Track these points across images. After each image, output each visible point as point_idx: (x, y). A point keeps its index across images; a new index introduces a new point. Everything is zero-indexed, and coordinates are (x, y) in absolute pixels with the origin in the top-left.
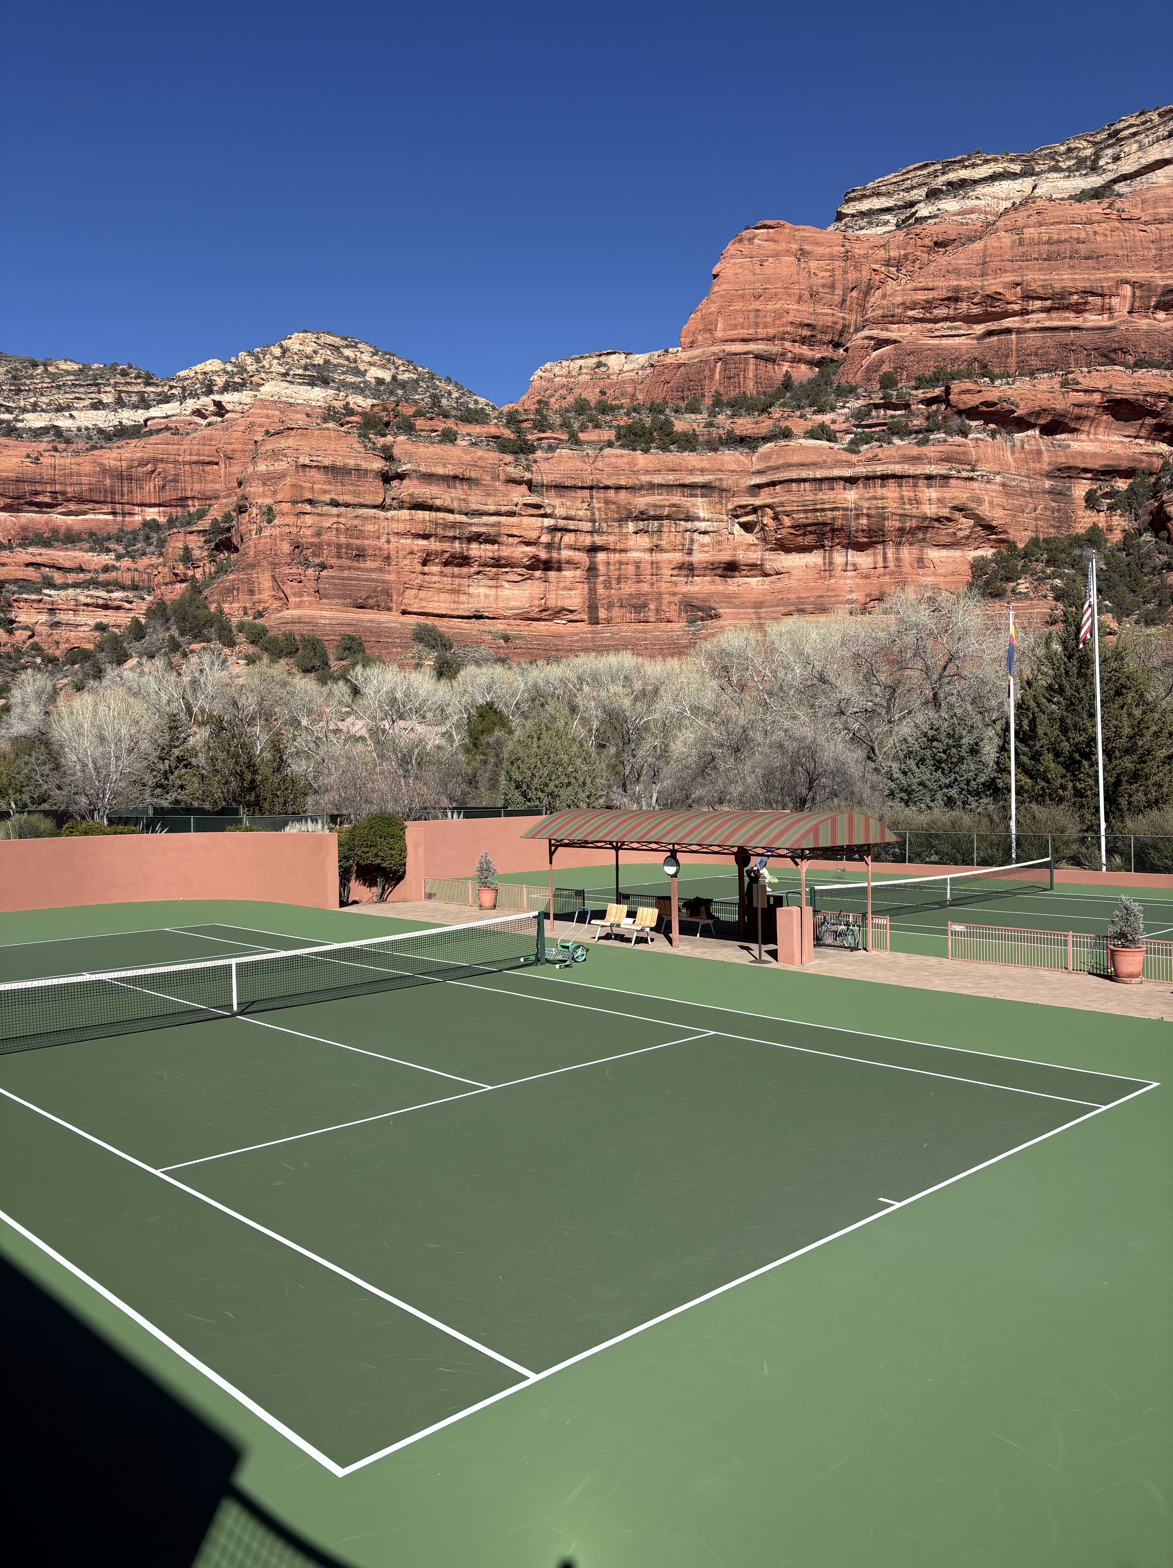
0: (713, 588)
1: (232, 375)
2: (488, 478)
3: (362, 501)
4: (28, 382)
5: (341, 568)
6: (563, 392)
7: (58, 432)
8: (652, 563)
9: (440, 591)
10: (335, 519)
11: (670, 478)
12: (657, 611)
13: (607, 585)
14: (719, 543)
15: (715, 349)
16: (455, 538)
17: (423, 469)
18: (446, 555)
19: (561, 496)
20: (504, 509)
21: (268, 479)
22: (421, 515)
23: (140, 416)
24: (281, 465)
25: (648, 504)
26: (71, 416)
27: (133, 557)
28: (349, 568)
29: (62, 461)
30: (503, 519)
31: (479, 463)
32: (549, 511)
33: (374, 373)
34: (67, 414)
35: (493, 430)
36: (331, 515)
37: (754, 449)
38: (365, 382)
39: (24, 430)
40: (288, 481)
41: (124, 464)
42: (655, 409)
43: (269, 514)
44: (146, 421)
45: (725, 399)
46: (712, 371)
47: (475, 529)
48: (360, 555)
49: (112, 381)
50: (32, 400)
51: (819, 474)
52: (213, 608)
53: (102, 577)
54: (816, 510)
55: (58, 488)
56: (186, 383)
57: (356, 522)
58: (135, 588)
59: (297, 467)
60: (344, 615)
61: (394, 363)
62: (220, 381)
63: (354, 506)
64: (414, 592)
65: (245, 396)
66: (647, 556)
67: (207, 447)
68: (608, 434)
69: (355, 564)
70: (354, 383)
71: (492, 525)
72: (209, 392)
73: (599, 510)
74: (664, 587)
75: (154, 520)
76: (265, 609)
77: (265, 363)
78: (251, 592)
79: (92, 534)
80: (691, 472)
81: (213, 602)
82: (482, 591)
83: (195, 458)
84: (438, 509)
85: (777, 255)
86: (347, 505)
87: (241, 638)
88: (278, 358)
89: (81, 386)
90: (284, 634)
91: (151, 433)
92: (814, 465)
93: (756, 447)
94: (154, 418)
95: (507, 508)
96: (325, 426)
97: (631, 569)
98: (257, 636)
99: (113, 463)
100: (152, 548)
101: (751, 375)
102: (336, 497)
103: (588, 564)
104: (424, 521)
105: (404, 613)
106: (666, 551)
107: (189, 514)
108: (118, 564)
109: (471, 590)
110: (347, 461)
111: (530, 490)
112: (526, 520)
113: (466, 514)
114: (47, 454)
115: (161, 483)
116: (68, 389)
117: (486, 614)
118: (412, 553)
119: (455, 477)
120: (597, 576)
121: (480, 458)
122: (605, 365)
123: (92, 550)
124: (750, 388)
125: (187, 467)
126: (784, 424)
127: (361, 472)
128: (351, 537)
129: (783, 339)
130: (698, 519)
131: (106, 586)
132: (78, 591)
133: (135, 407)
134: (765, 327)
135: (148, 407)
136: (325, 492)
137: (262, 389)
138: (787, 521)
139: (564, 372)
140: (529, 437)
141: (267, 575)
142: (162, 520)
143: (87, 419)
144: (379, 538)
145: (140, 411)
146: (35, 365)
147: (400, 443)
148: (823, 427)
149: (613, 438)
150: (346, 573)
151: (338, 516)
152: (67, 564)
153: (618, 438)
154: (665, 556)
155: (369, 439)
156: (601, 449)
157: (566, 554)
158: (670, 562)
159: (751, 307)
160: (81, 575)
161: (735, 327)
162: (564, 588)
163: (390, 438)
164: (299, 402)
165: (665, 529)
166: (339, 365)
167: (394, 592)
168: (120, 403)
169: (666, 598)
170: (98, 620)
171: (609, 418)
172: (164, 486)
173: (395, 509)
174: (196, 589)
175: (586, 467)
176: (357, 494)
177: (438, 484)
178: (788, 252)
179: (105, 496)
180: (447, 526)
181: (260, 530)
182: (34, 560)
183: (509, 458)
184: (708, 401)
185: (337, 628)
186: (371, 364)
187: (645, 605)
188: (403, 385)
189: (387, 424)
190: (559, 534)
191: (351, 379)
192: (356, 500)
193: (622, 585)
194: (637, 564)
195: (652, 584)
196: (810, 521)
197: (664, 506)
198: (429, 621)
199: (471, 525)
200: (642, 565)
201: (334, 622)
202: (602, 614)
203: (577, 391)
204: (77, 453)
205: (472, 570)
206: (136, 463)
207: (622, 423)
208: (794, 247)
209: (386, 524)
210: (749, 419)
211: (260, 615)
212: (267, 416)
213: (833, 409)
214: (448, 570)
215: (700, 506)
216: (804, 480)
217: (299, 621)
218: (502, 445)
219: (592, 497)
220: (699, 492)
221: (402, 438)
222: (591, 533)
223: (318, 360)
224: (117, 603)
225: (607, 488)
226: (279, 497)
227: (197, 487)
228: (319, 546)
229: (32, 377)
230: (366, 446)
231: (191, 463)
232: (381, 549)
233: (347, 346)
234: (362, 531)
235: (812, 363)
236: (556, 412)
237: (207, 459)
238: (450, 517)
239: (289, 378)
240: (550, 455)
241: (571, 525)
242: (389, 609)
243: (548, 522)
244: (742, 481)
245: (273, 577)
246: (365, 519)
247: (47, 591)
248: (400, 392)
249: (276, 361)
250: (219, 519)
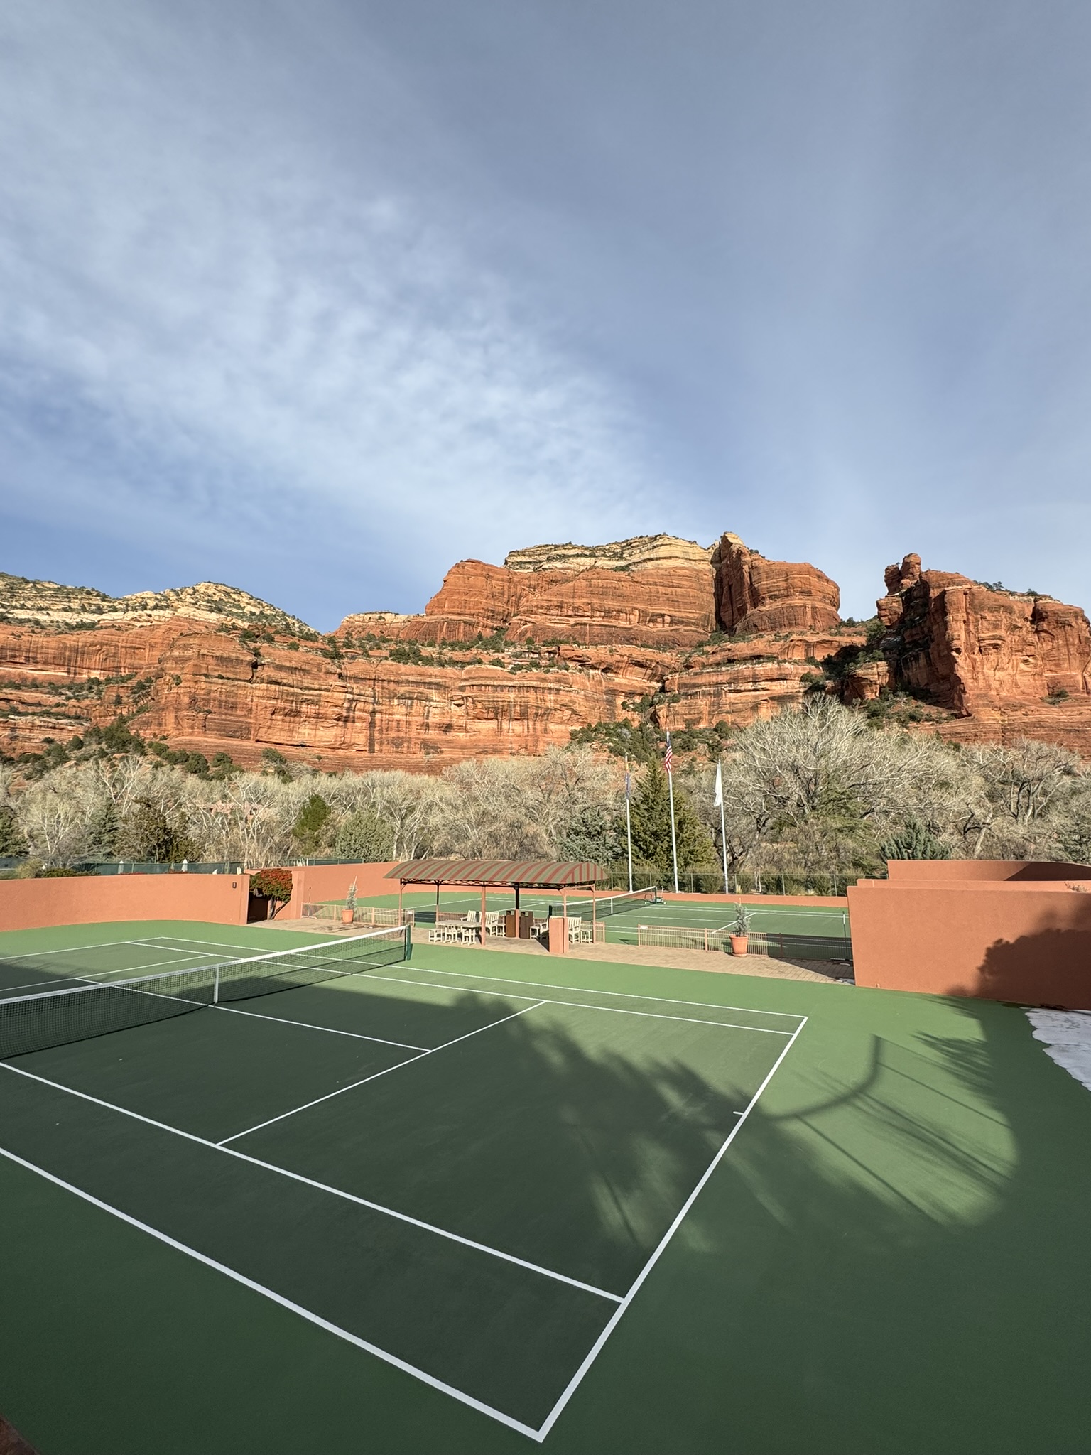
0: (440, 737)
1: (160, 601)
2: (316, 670)
3: (238, 677)
4: (20, 592)
5: (221, 714)
6: (360, 629)
7: (37, 622)
8: (406, 722)
9: (281, 729)
10: (220, 686)
11: (418, 679)
12: (408, 747)
13: (381, 731)
14: (443, 714)
15: (444, 616)
16: (293, 701)
17: (277, 662)
18: (286, 711)
19: (357, 683)
20: (323, 687)
21: (179, 660)
22: (273, 687)
23: (96, 618)
24: (188, 654)
25: (405, 691)
26: (48, 614)
27: (78, 700)
28: (226, 714)
29: (37, 639)
30: (323, 693)
31: (311, 662)
32: (350, 690)
33: (248, 609)
34: (45, 612)
35: (320, 645)
36: (217, 684)
37: (463, 668)
38: (244, 613)
39: (13, 619)
40: (192, 662)
41: (80, 644)
42: (411, 643)
43: (178, 680)
44: (99, 621)
45: (448, 642)
46: (442, 627)
47: (305, 697)
48: (234, 707)
49: (79, 597)
50: (22, 602)
51: (496, 683)
52: (133, 732)
53: (54, 710)
54: (494, 701)
55: (31, 655)
56: (129, 602)
57: (233, 689)
58: (78, 717)
59: (199, 655)
60: (220, 741)
61: (262, 605)
62: (152, 603)
63: (233, 680)
64: (266, 729)
65: (168, 613)
66: (404, 718)
67: (138, 639)
68: (386, 653)
69: (230, 712)
70: (237, 613)
71: (316, 696)
72: (144, 607)
73: (378, 691)
74: (413, 735)
75: (96, 678)
76: (168, 735)
77: (181, 596)
78: (160, 725)
79: (51, 684)
80: (430, 676)
81: (133, 729)
82: (307, 731)
83: (129, 645)
84: (284, 685)
85: (476, 575)
86: (228, 679)
87: (150, 751)
88: (191, 595)
89: (57, 597)
90: (180, 750)
91: (101, 628)
92: (493, 678)
93: (464, 667)
94: (104, 620)
95: (325, 687)
96: (219, 634)
97: (395, 724)
98: (161, 751)
99: (72, 643)
100: (93, 695)
101: (461, 631)
102: (222, 674)
103: (370, 720)
104: (275, 691)
105: (257, 741)
106: (415, 716)
107: (121, 676)
108: (66, 703)
109: (300, 730)
110: (231, 654)
111: (339, 678)
112: (336, 694)
113: (301, 689)
114: (27, 634)
115: (104, 657)
116: (48, 598)
117: (308, 744)
118: (266, 707)
119: (296, 668)
120: (375, 727)
121: (312, 659)
122: (384, 618)
123: (49, 693)
124: (461, 637)
125: (123, 649)
126: (478, 657)
127: (239, 662)
128: (229, 697)
129: (478, 615)
130: (432, 701)
131: (58, 716)
132: (35, 717)
133: (93, 612)
134: (470, 609)
135: (102, 613)
136: (215, 670)
137: (178, 610)
138: (479, 705)
139: (361, 619)
140: (341, 651)
141: (173, 715)
142: (102, 678)
143: (58, 616)
144: (246, 698)
145: (96, 615)
146: (27, 582)
147: (264, 647)
148: (498, 660)
149: (388, 655)
150: (223, 717)
151: (222, 684)
152: (30, 701)
153: (390, 656)
154: (414, 718)
155: (246, 644)
156: (381, 661)
157: (358, 713)
158: (416, 722)
159: (463, 599)
160: (39, 708)
161: (454, 607)
162: (355, 732)
163: (258, 644)
164: (201, 619)
165: (414, 705)
166: (228, 602)
167: (253, 729)
168: (83, 609)
169: (414, 741)
170: (47, 736)
171: (385, 645)
172: (106, 659)
173: (258, 683)
174: (123, 720)
175: (372, 669)
176: (234, 673)
177: (285, 672)
178: (482, 575)
179: (64, 662)
180: (288, 694)
181: (170, 689)
182: (6, 697)
183: (329, 660)
184: (439, 641)
185: (214, 748)
186: (248, 604)
187: (401, 744)
188: (266, 617)
189: (257, 636)
190: (354, 703)
191: (235, 610)
192: (234, 677)
193: (389, 732)
194: (398, 722)
195: (406, 733)
196: (490, 706)
197: (415, 693)
198: (273, 747)
199: (303, 694)
200: (401, 723)
201: (213, 745)
202: (377, 747)
203: (367, 630)
204: (47, 635)
205: (302, 719)
206: (88, 645)
207: (393, 648)
208: (485, 573)
209: (251, 691)
210: (461, 653)
211: (165, 738)
212: (180, 626)
213: (503, 652)
214: (287, 718)
215: (434, 694)
216: (488, 685)
217: (190, 743)
218: (326, 654)
219: (374, 685)
220: (433, 687)
221: (266, 644)
222: (373, 704)
223: (216, 598)
224: (62, 726)
225: (383, 680)
226: (185, 671)
227: (128, 661)
228: (208, 701)
229: (24, 589)
230: (243, 647)
231: (126, 647)
232: (247, 705)
233: (234, 593)
234: (236, 694)
235: (492, 628)
236: (356, 640)
237: (137, 646)
238: (291, 690)
239: (197, 606)
240: (352, 661)
241: (362, 698)
242: (249, 739)
243: (349, 696)
244: (456, 683)
245: (176, 716)
246: (239, 687)
247: (12, 717)
248: (264, 620)
249: (189, 596)
250: (143, 681)
